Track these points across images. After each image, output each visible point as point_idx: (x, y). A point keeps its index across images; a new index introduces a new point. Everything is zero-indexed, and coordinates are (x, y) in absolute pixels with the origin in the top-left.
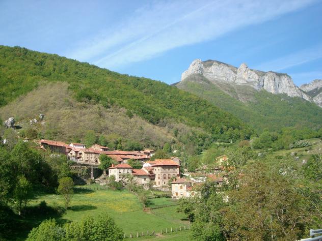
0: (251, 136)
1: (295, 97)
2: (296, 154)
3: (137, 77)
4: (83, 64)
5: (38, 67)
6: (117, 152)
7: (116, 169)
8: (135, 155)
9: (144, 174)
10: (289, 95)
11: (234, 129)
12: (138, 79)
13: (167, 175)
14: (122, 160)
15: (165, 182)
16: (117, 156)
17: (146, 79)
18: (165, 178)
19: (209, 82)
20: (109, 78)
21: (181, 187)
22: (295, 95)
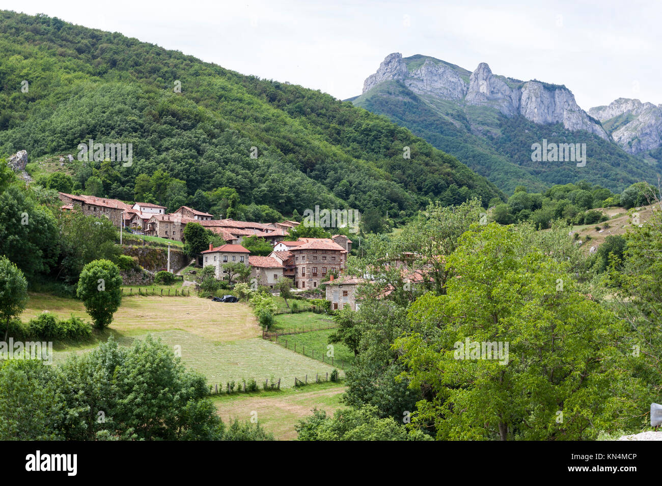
0: (492, 200)
1: (578, 132)
2: (577, 237)
3: (276, 82)
4: (170, 54)
5: (82, 56)
6: (227, 222)
7: (218, 255)
8: (261, 230)
9: (275, 265)
10: (566, 127)
11: (460, 186)
12: (278, 86)
13: (320, 268)
14: (234, 238)
15: (315, 283)
16: (224, 229)
17: (293, 85)
18: (315, 275)
19: (415, 98)
20: (219, 81)
21: (345, 293)
22: (579, 127)
